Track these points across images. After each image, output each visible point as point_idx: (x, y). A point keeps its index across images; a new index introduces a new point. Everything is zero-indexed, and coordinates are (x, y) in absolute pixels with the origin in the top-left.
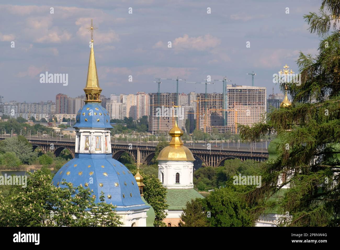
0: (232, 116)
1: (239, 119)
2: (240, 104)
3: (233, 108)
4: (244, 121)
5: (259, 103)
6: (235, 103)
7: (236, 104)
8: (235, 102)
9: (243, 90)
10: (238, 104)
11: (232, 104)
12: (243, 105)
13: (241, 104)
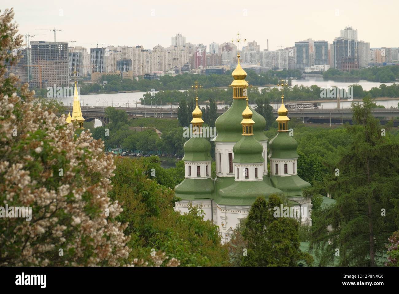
0: (37, 71)
1: (43, 74)
2: (43, 60)
3: (37, 63)
4: (48, 76)
5: (62, 58)
6: (38, 59)
7: (40, 60)
8: (39, 57)
9: (46, 45)
10: (41, 60)
11: (35, 60)
12: (46, 60)
13: (45, 60)
